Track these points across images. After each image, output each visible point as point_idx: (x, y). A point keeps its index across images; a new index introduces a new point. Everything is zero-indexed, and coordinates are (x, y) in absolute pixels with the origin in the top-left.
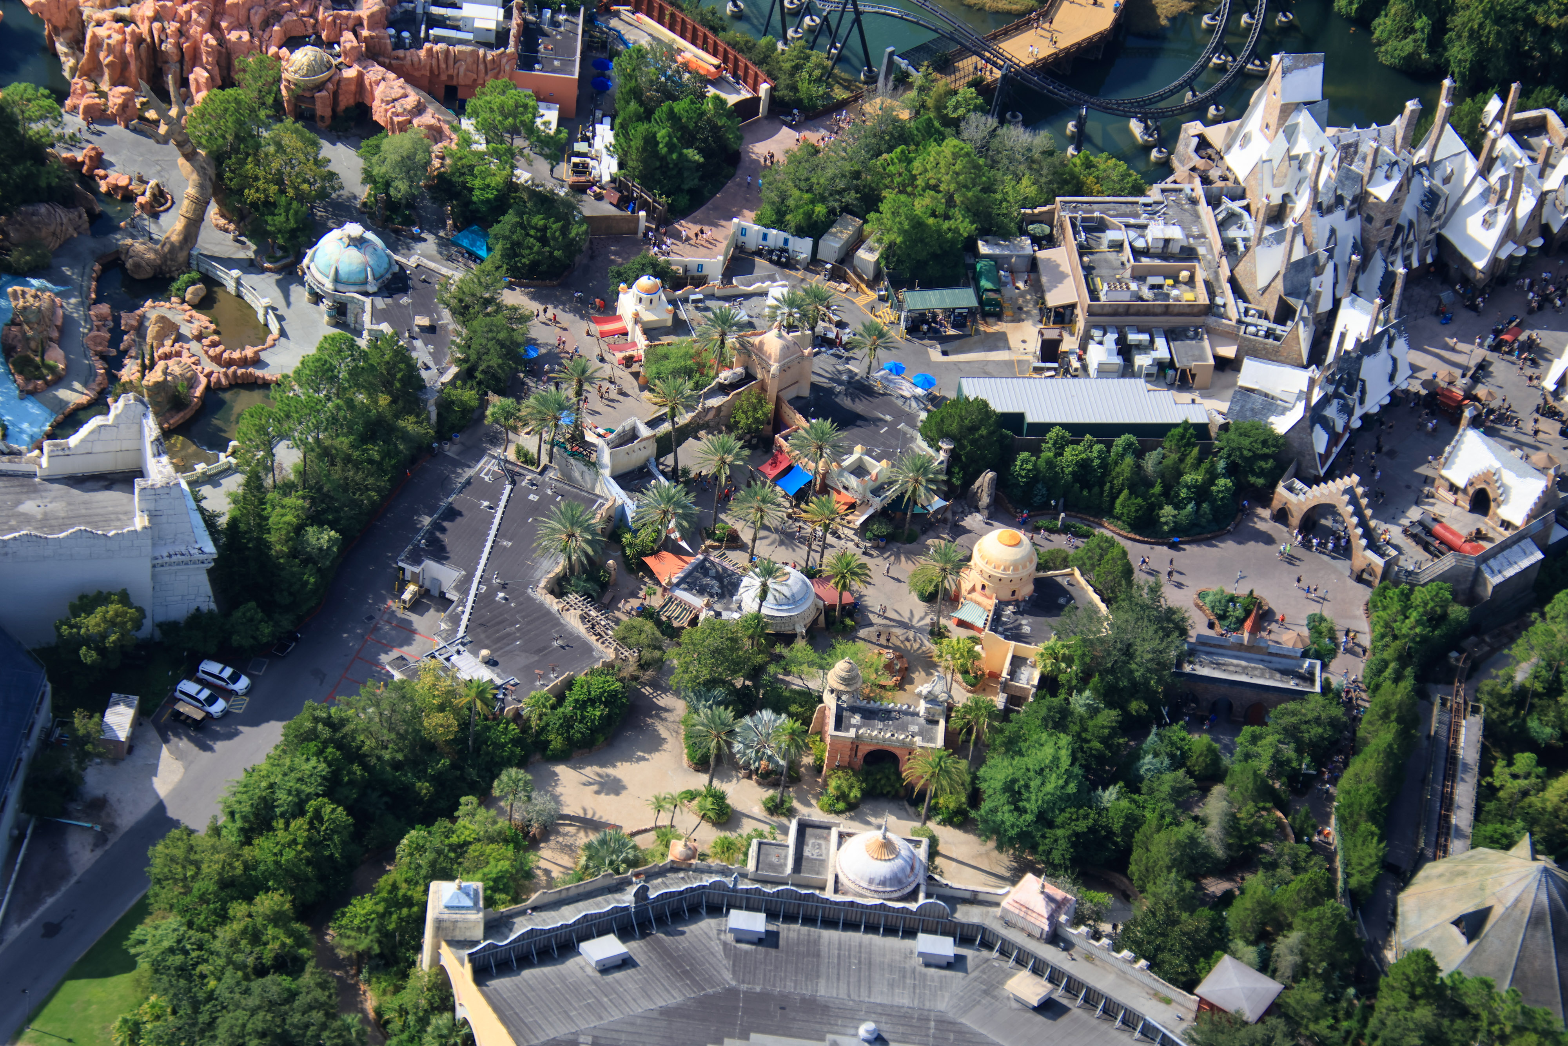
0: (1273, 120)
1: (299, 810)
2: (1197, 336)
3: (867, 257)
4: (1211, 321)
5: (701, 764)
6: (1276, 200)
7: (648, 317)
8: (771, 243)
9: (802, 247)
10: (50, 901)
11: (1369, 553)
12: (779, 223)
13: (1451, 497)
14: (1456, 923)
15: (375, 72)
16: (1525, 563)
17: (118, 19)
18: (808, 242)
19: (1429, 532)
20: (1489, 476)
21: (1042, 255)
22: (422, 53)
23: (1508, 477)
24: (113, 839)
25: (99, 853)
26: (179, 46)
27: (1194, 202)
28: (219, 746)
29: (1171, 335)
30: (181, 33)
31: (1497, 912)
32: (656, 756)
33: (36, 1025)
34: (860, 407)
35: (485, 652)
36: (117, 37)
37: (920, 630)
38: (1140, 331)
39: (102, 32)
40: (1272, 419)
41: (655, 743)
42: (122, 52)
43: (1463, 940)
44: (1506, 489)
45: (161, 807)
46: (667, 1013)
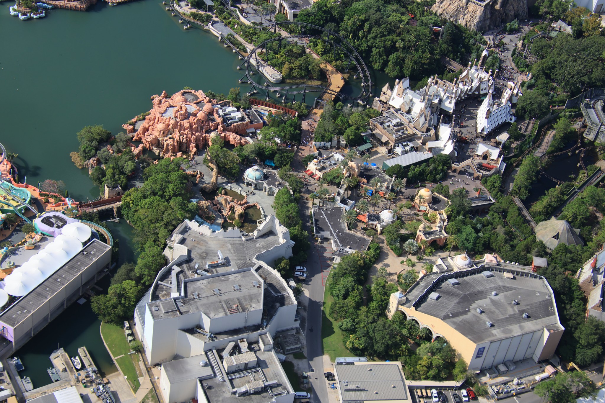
0: (401, 93)
1: (353, 289)
2: (414, 140)
3: (343, 142)
4: (415, 136)
5: (400, 255)
6: (408, 109)
7: (318, 168)
8: (322, 145)
9: (328, 144)
10: (306, 325)
11: (478, 173)
12: (323, 140)
13: (478, 158)
14: (553, 237)
15: (228, 133)
16: (504, 166)
17: (170, 138)
18: (330, 143)
19: (481, 166)
20: (487, 152)
21: (374, 132)
22: (232, 126)
23: (491, 151)
24: (307, 309)
25: (307, 312)
26: (187, 140)
27: (393, 113)
28: (310, 283)
29: (410, 141)
30: (186, 137)
31: (560, 232)
32: (389, 257)
33: (325, 349)
34: (369, 173)
35: (349, 246)
36: (172, 142)
37: (412, 215)
38: (405, 142)
39: (168, 142)
40: (442, 152)
41: (387, 255)
42: (174, 145)
43: (556, 240)
44: (491, 153)
45: (310, 299)
46: (458, 303)
